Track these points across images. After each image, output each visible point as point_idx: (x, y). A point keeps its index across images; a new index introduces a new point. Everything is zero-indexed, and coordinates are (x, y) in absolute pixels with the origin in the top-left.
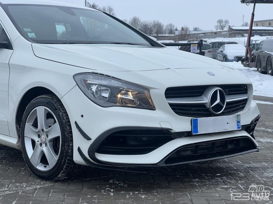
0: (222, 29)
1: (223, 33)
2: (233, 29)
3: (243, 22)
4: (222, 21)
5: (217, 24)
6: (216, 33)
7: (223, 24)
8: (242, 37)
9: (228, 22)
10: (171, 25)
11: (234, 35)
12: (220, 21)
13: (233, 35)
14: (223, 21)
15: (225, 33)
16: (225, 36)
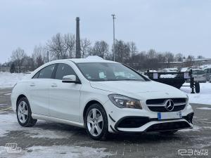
10: (180, 54)
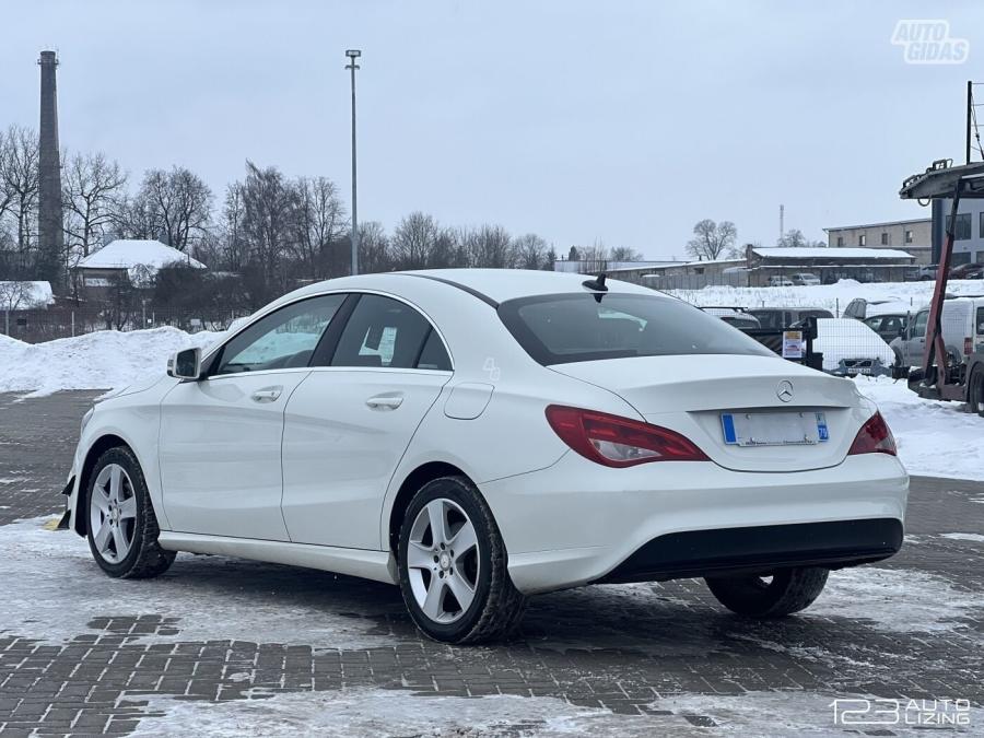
0: (714, 253)
1: (727, 271)
2: (761, 257)
3: (782, 230)
4: (713, 224)
5: (695, 237)
6: (700, 270)
7: (717, 235)
8: (797, 284)
9: (734, 231)
10: (531, 239)
11: (767, 277)
12: (705, 228)
13: (763, 278)
14: (717, 226)
15: (734, 269)
16: (734, 282)
